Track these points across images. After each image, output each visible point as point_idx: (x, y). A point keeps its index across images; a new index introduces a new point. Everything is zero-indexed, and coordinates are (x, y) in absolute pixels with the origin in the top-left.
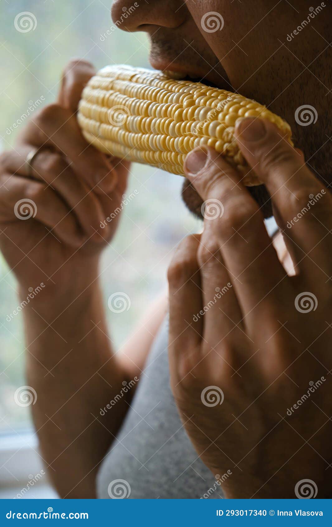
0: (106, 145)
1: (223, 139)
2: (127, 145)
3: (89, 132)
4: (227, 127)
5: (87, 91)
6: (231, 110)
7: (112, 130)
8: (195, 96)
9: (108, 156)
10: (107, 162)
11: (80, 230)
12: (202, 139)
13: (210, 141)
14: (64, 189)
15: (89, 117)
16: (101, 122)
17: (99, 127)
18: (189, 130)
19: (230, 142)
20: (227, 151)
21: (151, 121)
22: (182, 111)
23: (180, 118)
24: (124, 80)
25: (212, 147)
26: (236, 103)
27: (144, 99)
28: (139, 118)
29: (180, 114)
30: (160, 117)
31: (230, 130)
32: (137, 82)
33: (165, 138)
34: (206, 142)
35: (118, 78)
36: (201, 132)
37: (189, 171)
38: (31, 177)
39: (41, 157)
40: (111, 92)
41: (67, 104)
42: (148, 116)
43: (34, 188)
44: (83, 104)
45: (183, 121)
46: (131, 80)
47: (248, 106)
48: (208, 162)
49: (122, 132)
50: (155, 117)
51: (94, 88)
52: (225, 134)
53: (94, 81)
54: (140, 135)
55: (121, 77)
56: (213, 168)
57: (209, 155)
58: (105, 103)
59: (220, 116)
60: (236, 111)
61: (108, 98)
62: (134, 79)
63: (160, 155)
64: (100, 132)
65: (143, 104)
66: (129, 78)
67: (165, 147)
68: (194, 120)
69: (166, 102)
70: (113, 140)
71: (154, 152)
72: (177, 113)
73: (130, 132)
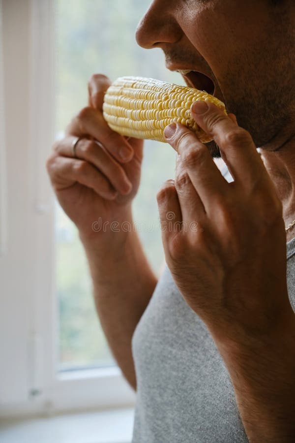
0: (123, 131)
1: (185, 118)
2: (135, 129)
3: (112, 124)
4: (186, 110)
5: (107, 97)
6: (188, 99)
7: (124, 120)
8: (169, 93)
9: (126, 137)
10: (126, 142)
11: (112, 188)
12: (174, 119)
13: (178, 119)
14: (98, 163)
15: (110, 114)
16: (118, 116)
17: (117, 119)
18: (166, 115)
19: (189, 118)
20: (188, 124)
21: (146, 112)
22: (162, 104)
23: (161, 108)
24: (128, 87)
25: (180, 122)
26: (191, 94)
27: (140, 98)
28: (139, 111)
29: (161, 106)
30: (150, 109)
31: (188, 111)
32: (136, 88)
33: (154, 122)
34: (176, 120)
35: (125, 86)
36: (172, 115)
37: (167, 137)
38: (76, 157)
39: (81, 143)
40: (121, 96)
41: (95, 106)
42: (144, 109)
43: (78, 164)
44: (105, 106)
45: (162, 110)
46: (132, 87)
47: (198, 96)
48: (177, 129)
49: (131, 121)
50: (148, 109)
51: (111, 94)
52: (185, 114)
53: (110, 90)
54: (141, 121)
55: (127, 85)
56: (180, 132)
57: (177, 126)
58: (118, 103)
59: (182, 103)
60: (191, 99)
61: (120, 100)
62: (135, 86)
63: (154, 132)
64: (118, 123)
65: (140, 102)
66: (131, 85)
67: (155, 127)
68: (169, 108)
69: (153, 99)
70: (126, 127)
71: (151, 131)
72: (159, 105)
73: (135, 120)
